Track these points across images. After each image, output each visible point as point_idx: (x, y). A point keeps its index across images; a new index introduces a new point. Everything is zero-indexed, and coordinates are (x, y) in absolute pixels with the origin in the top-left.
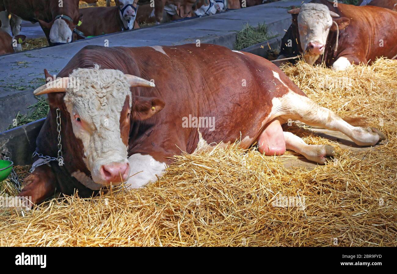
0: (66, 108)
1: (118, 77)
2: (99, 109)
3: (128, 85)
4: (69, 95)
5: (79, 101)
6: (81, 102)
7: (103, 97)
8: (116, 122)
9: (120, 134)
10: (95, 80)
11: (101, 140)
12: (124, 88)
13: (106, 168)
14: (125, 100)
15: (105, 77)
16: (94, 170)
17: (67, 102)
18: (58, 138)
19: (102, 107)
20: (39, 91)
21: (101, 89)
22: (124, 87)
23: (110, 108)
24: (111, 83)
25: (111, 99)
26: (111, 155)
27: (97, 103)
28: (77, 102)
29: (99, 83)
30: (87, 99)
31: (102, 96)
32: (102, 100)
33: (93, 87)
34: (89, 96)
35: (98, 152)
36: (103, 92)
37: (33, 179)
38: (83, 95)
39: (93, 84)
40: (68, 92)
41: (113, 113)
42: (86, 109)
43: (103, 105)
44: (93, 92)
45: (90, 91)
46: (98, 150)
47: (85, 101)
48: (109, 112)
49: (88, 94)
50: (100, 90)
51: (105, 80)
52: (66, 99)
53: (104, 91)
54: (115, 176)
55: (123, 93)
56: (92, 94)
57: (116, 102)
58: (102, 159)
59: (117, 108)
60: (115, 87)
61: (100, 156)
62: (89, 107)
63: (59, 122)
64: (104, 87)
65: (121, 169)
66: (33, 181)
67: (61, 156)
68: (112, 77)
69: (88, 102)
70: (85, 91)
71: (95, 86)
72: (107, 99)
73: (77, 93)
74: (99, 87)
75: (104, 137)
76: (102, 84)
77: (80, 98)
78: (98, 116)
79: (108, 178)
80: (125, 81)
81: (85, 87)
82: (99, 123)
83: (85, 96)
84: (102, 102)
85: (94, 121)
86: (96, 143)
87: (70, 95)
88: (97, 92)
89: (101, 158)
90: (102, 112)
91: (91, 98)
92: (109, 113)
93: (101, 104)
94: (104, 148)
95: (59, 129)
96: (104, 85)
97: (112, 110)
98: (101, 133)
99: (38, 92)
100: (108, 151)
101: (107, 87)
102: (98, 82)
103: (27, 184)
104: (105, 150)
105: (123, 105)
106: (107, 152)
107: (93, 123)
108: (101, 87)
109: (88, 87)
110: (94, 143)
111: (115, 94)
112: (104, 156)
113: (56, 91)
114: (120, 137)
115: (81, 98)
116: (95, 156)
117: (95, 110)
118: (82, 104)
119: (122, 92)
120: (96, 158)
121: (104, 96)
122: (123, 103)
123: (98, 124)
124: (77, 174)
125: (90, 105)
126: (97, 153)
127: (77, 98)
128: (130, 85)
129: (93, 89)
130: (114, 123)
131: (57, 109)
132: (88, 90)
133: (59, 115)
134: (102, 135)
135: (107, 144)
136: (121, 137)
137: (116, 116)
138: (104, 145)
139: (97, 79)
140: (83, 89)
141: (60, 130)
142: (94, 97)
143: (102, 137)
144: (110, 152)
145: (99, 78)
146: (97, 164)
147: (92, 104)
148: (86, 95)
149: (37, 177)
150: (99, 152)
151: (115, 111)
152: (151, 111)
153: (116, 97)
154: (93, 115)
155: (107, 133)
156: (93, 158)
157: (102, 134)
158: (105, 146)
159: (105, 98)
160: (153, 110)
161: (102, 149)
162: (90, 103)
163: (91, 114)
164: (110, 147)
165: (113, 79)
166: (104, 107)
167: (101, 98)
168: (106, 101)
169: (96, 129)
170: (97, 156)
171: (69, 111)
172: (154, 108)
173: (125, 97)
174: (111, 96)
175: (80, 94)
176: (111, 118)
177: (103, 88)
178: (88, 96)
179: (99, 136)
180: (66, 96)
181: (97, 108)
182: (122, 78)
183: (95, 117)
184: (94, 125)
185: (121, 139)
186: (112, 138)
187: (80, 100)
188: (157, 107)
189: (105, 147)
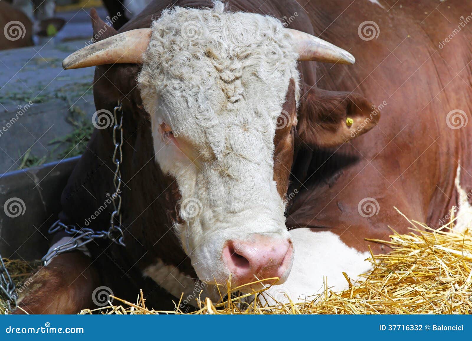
0: (140, 101)
1: (270, 33)
2: (223, 110)
3: (294, 53)
4: (150, 70)
5: (175, 89)
6: (178, 93)
7: (233, 81)
8: (266, 141)
9: (272, 171)
10: (215, 37)
11: (225, 183)
12: (283, 60)
13: (238, 246)
14: (287, 89)
15: (238, 31)
16: (205, 249)
17: (144, 87)
18: (115, 179)
19: (230, 106)
20: (77, 59)
21: (231, 58)
22: (284, 57)
23: (251, 106)
24: (254, 46)
25: (255, 85)
26: (250, 218)
27: (218, 96)
28: (168, 92)
29: (225, 44)
30: (193, 86)
31: (232, 78)
32: (231, 87)
33: (209, 54)
34: (199, 77)
35: (216, 209)
36: (233, 67)
37: (46, 279)
38: (186, 76)
39: (211, 47)
40: (148, 64)
41: (260, 120)
42: (191, 110)
43: (233, 99)
44: (208, 70)
45: (201, 67)
46: (217, 206)
47: (188, 91)
48: (249, 117)
49: (198, 73)
50: (228, 62)
51: (240, 38)
52: (142, 79)
53: (237, 64)
54: (260, 268)
55: (283, 72)
56: (206, 75)
57: (267, 93)
58: (228, 225)
59: (269, 109)
60: (263, 57)
61: (221, 218)
62: (199, 107)
63: (118, 141)
64: (237, 56)
65: (273, 250)
66: (44, 283)
67: (118, 225)
68: (256, 32)
69: (197, 93)
70: (190, 66)
71: (215, 52)
72: (244, 85)
73: (172, 69)
74: (225, 55)
75: (235, 174)
76: (232, 47)
77: (176, 83)
78: (218, 129)
79: (241, 271)
80: (285, 43)
81: (191, 57)
82: (223, 144)
83: (191, 78)
84: (230, 94)
85: (211, 139)
86: (213, 189)
87: (153, 71)
88: (220, 67)
89: (224, 225)
90: (230, 118)
91: (203, 83)
92: (250, 120)
93: (228, 97)
94: (233, 201)
95: (118, 157)
96: (238, 50)
97: (256, 112)
98: (228, 166)
99: (75, 61)
100: (242, 210)
101: (245, 54)
102: (221, 41)
103: (32, 291)
104: (236, 206)
105: (283, 101)
106: (239, 212)
107: (208, 143)
108: (231, 54)
109: (198, 54)
110: (207, 189)
111: (263, 72)
112: (234, 219)
113: (118, 60)
114: (272, 178)
115: (178, 81)
116: (210, 220)
117: (212, 114)
118: (181, 99)
119: (281, 69)
120: (210, 223)
121: (237, 78)
122: (283, 95)
123: (218, 146)
124: (157, 270)
125: (200, 100)
126: (214, 211)
127: (168, 83)
128: (297, 56)
129: (209, 61)
130: (261, 144)
131: (116, 108)
132: (198, 64)
133: (119, 123)
134: (230, 171)
135: (243, 193)
136: (274, 179)
137: (266, 127)
138: (235, 193)
139: (219, 34)
140: (185, 59)
141: (119, 160)
142: (211, 81)
143: (229, 176)
144: (248, 212)
145: (225, 33)
146: (215, 238)
147: (207, 98)
148: (193, 76)
149: (56, 275)
150: (220, 209)
151: (265, 114)
152: (345, 127)
153: (266, 82)
154: (208, 124)
155: (243, 166)
156: (203, 224)
157: (230, 169)
158: (238, 196)
159: (238, 82)
160: (349, 125)
161: (229, 203)
162: (201, 97)
163: (203, 123)
164: (250, 200)
165: (259, 39)
166: (235, 104)
167: (228, 82)
168: (241, 90)
169: (214, 158)
170: (213, 220)
171: (148, 110)
172: (350, 120)
173: (287, 84)
174: (253, 77)
175: (178, 73)
176: (254, 132)
177: (236, 59)
178: (196, 80)
179: (222, 174)
180: (143, 72)
181: (217, 108)
182: (280, 36)
183: (211, 130)
184: (211, 150)
185: (274, 183)
186: (255, 180)
187: (177, 87)
188: (359, 119)
189: (235, 199)
